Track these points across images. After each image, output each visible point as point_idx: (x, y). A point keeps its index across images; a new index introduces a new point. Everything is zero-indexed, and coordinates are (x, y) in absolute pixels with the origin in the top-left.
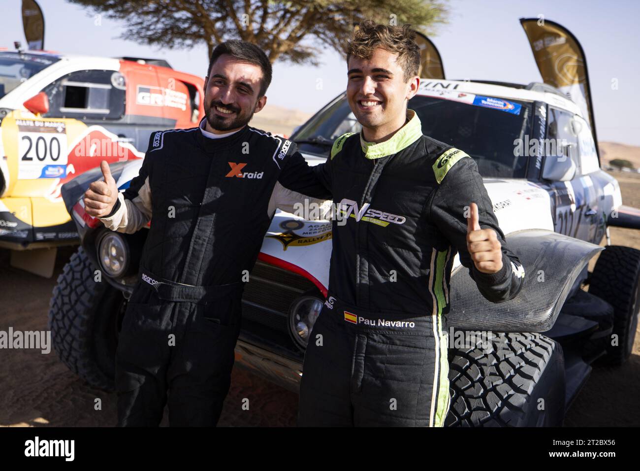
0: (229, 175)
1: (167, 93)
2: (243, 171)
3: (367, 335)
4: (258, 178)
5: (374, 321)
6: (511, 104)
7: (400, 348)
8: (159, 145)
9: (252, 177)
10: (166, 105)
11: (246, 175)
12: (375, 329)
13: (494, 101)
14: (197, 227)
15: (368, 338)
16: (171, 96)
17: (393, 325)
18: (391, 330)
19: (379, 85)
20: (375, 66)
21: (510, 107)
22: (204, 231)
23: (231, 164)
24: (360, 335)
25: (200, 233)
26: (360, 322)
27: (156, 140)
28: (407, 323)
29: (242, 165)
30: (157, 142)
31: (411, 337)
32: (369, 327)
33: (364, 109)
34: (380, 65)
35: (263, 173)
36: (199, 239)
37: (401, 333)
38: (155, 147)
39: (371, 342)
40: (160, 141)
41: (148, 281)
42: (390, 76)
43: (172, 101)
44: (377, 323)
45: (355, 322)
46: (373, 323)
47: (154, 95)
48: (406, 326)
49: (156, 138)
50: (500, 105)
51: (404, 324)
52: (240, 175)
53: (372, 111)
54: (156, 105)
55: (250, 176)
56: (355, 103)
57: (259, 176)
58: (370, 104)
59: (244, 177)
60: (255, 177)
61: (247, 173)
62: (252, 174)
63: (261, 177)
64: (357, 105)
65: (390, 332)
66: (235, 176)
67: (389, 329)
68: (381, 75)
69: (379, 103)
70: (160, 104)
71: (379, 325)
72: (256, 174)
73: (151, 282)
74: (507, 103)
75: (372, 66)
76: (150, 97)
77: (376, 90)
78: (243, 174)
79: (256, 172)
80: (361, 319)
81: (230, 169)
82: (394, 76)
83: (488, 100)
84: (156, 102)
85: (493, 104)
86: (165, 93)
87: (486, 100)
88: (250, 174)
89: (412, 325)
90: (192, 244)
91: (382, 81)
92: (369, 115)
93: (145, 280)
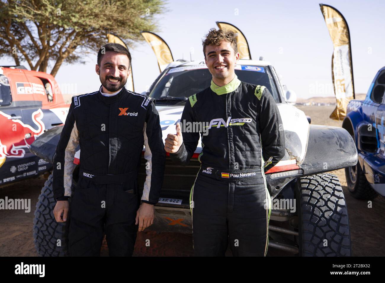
0: (120, 115)
1: (34, 86)
2: (127, 112)
3: (235, 182)
4: (135, 115)
5: (238, 175)
6: (259, 68)
7: (251, 186)
8: (78, 104)
9: (132, 115)
10: (34, 93)
11: (129, 114)
12: (238, 179)
13: (251, 67)
14: (110, 144)
15: (235, 184)
16: (36, 87)
17: (247, 175)
18: (246, 178)
19: (225, 58)
20: (222, 49)
21: (259, 69)
22: (114, 145)
23: (120, 109)
24: (231, 183)
25: (113, 147)
26: (231, 177)
27: (75, 102)
28: (252, 173)
29: (126, 109)
30: (77, 103)
31: (255, 180)
32: (236, 178)
33: (220, 70)
34: (224, 48)
35: (137, 113)
36: (113, 150)
37: (251, 179)
38: (76, 106)
39: (237, 186)
40: (78, 102)
41: (88, 176)
42: (229, 53)
43: (37, 90)
44: (239, 176)
45: (228, 177)
46: (237, 176)
47: (26, 88)
48: (252, 175)
49: (75, 101)
50: (254, 69)
51: (251, 174)
52: (126, 114)
53: (223, 70)
54: (28, 93)
55: (131, 114)
56: (213, 68)
57: (136, 115)
58: (222, 67)
59: (128, 115)
60: (133, 115)
61: (129, 113)
62: (132, 114)
63: (137, 115)
64: (215, 69)
65: (246, 179)
66: (123, 115)
67: (245, 177)
68: (225, 53)
69: (226, 66)
70: (31, 93)
71: (240, 176)
72: (134, 114)
73: (89, 176)
74: (257, 68)
75: (221, 49)
76: (24, 89)
77: (224, 60)
78: (127, 113)
79: (134, 113)
80: (232, 175)
81: (120, 112)
82: (231, 53)
83: (248, 67)
84: (28, 92)
85: (251, 69)
86: (32, 85)
87: (247, 67)
88: (131, 113)
89: (254, 174)
90: (110, 153)
91: (226, 56)
92: (222, 73)
93: (85, 175)
